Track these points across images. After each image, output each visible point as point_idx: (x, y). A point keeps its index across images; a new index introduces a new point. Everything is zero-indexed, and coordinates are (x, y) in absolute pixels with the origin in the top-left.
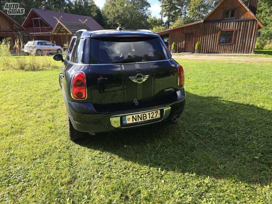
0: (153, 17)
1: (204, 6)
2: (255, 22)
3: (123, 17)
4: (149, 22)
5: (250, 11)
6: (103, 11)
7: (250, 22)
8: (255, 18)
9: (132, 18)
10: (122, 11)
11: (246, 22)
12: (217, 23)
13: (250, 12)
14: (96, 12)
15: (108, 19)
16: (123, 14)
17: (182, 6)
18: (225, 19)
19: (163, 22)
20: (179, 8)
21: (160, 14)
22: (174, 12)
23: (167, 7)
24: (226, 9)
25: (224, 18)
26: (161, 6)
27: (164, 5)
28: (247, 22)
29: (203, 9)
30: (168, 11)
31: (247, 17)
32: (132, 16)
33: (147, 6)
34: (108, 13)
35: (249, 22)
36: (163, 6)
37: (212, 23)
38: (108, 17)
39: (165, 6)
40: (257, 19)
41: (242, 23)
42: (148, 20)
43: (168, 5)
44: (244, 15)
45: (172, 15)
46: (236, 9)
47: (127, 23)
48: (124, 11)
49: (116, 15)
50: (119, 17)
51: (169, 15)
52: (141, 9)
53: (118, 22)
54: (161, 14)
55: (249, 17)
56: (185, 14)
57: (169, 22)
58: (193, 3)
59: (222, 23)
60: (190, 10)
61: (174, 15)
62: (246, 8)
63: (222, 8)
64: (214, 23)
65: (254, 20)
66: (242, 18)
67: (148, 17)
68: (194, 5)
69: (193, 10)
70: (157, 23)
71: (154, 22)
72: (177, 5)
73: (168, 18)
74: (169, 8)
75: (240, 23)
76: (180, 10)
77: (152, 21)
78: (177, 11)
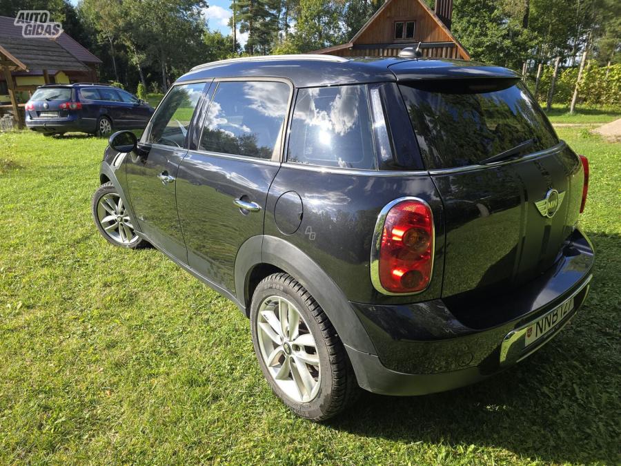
0: (212, 32)
1: (328, 12)
2: (454, 50)
3: (142, 28)
4: (207, 42)
5: (443, 27)
6: (81, 11)
7: (444, 49)
8: (454, 42)
9: (165, 31)
10: (138, 14)
11: (437, 49)
12: (381, 50)
13: (444, 30)
14: (62, 12)
15: (99, 32)
16: (141, 21)
17: (279, 11)
18: (396, 41)
19: (238, 44)
20: (273, 14)
21: (230, 24)
22: (261, 21)
23: (245, 9)
24: (395, 21)
25: (394, 40)
26: (231, 8)
27: (239, 6)
28: (439, 50)
29: (326, 19)
30: (249, 18)
31: (438, 38)
32: (164, 26)
33: (198, 4)
34: (98, 17)
35: (442, 48)
36: (238, 8)
37: (370, 50)
38: (98, 27)
39: (242, 7)
40: (457, 44)
41: (430, 51)
42: (202, 37)
43: (247, 6)
44: (433, 33)
45: (258, 29)
46: (415, 21)
47: (156, 44)
48: (144, 13)
49: (121, 23)
50: (129, 27)
51: (253, 30)
52: (186, 9)
53: (129, 39)
54: (232, 24)
55: (442, 39)
56: (286, 29)
57: (254, 44)
58: (305, 5)
59: (390, 51)
60: (302, 18)
61: (263, 28)
62: (436, 19)
63: (388, 17)
64: (374, 50)
65: (452, 46)
66: (429, 39)
67: (202, 31)
68: (309, 8)
69: (306, 21)
70: (224, 45)
71: (218, 42)
72: (267, 7)
73: (251, 35)
74: (251, 12)
75: (426, 50)
76: (275, 18)
77: (212, 40)
78: (268, 19)
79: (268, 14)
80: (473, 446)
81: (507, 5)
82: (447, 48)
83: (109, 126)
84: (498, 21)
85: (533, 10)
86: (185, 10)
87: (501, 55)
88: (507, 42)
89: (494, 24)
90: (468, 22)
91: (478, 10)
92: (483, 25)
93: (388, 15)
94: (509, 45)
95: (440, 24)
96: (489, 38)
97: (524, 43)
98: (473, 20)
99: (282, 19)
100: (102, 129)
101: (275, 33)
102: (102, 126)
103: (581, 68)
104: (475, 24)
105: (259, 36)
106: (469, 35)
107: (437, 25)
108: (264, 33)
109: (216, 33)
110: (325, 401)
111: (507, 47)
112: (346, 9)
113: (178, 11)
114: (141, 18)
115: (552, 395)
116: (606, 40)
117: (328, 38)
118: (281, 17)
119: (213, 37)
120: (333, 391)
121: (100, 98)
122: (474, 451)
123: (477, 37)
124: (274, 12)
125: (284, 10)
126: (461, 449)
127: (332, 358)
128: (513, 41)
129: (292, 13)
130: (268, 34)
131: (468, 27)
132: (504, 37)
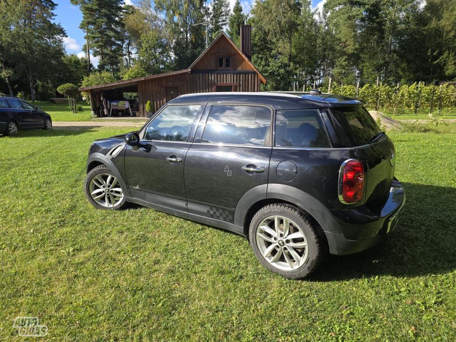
0: (69, 55)
1: (161, 46)
5: (248, 61)
7: (250, 75)
8: (256, 70)
11: (245, 74)
12: (210, 74)
17: (123, 42)
18: (219, 69)
19: (92, 64)
20: (118, 44)
21: (85, 50)
22: (110, 48)
23: (96, 39)
24: (218, 56)
28: (247, 75)
29: (160, 50)
30: (100, 46)
31: (246, 67)
33: (59, 34)
36: (90, 38)
37: (202, 74)
39: (94, 38)
40: (257, 72)
41: (241, 75)
44: (242, 65)
46: (231, 56)
55: (248, 68)
56: (129, 55)
57: (105, 65)
58: (145, 39)
59: (216, 75)
60: (142, 49)
61: (111, 54)
62: (244, 56)
63: (213, 53)
64: (205, 74)
65: (255, 73)
66: (240, 69)
67: (62, 54)
68: (148, 42)
69: (146, 50)
70: (80, 65)
71: (75, 62)
72: (113, 39)
73: (103, 58)
74: (102, 42)
75: (238, 75)
76: (120, 47)
77: (70, 61)
78: (114, 47)
79: (115, 44)
80: (377, 277)
81: (279, 47)
82: (252, 74)
83: (16, 128)
84: (274, 57)
85: (293, 51)
86: (49, 38)
87: (279, 78)
88: (282, 71)
89: (273, 59)
90: (258, 57)
91: (262, 50)
92: (266, 59)
93: (213, 52)
94: (283, 72)
95: (246, 59)
96: (271, 68)
97: (292, 71)
98: (260, 56)
99: (125, 48)
100: (11, 130)
101: (121, 58)
102: (11, 128)
103: (329, 88)
104: (261, 58)
105: (109, 59)
106: (259, 65)
107: (244, 60)
108: (112, 57)
109: (72, 55)
110: (311, 264)
111: (282, 73)
112: (174, 44)
113: (42, 39)
114: (11, 43)
115: (397, 253)
116: (338, 71)
117: (163, 63)
118: (124, 46)
119: (71, 59)
120: (317, 257)
121: (7, 106)
122: (378, 278)
123: (263, 66)
124: (119, 42)
125: (127, 42)
126: (372, 279)
127: (316, 240)
128: (285, 70)
129: (133, 44)
130: (117, 58)
131: (258, 60)
132: (279, 67)
